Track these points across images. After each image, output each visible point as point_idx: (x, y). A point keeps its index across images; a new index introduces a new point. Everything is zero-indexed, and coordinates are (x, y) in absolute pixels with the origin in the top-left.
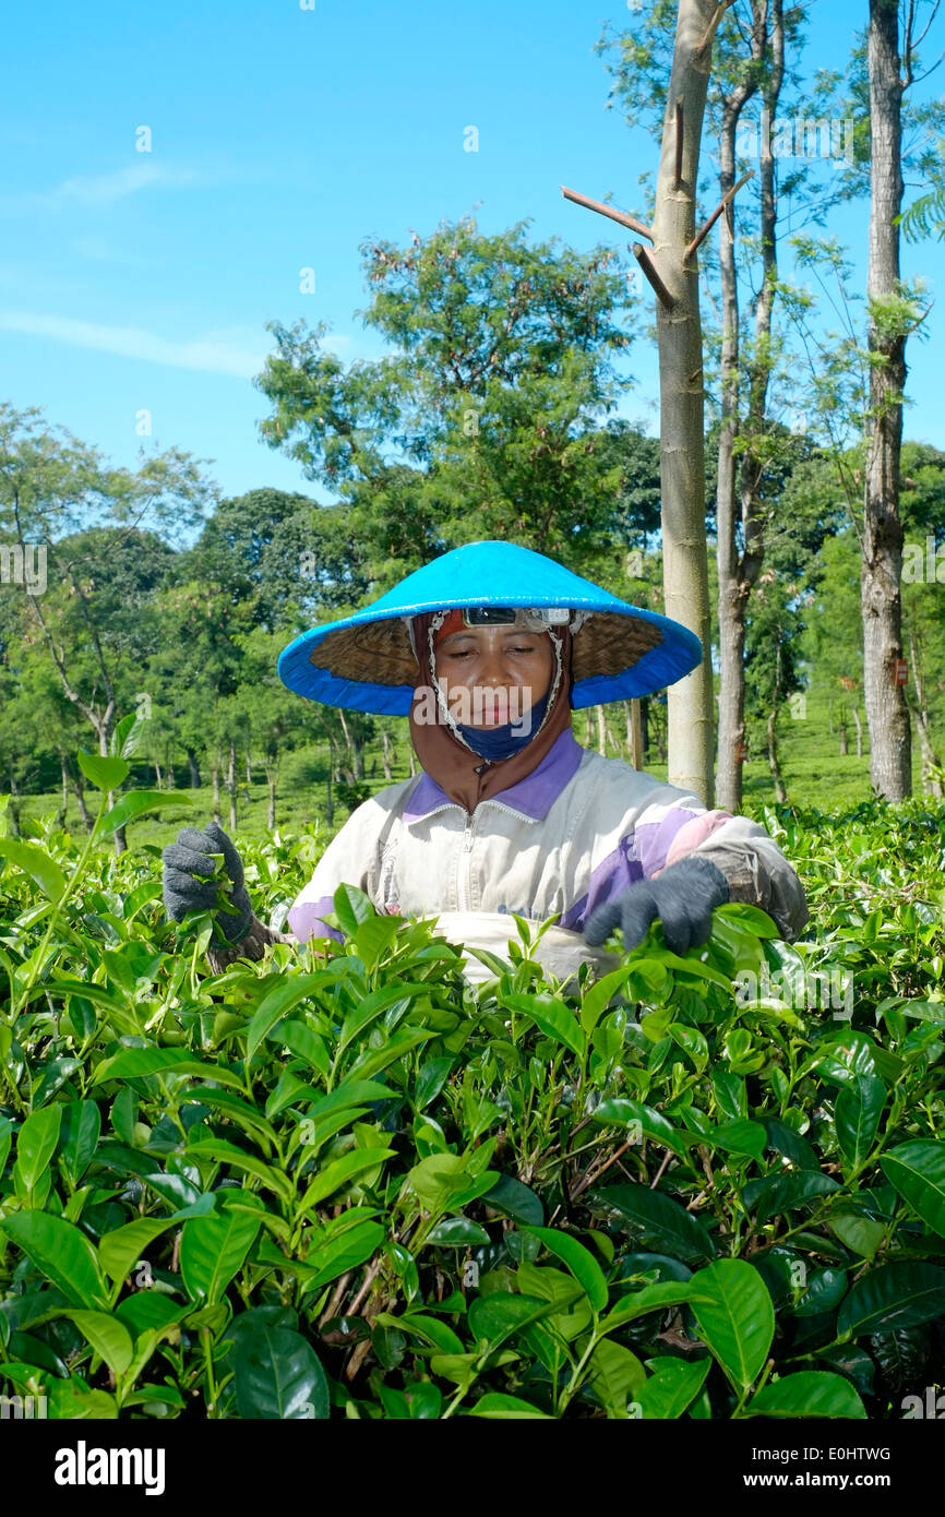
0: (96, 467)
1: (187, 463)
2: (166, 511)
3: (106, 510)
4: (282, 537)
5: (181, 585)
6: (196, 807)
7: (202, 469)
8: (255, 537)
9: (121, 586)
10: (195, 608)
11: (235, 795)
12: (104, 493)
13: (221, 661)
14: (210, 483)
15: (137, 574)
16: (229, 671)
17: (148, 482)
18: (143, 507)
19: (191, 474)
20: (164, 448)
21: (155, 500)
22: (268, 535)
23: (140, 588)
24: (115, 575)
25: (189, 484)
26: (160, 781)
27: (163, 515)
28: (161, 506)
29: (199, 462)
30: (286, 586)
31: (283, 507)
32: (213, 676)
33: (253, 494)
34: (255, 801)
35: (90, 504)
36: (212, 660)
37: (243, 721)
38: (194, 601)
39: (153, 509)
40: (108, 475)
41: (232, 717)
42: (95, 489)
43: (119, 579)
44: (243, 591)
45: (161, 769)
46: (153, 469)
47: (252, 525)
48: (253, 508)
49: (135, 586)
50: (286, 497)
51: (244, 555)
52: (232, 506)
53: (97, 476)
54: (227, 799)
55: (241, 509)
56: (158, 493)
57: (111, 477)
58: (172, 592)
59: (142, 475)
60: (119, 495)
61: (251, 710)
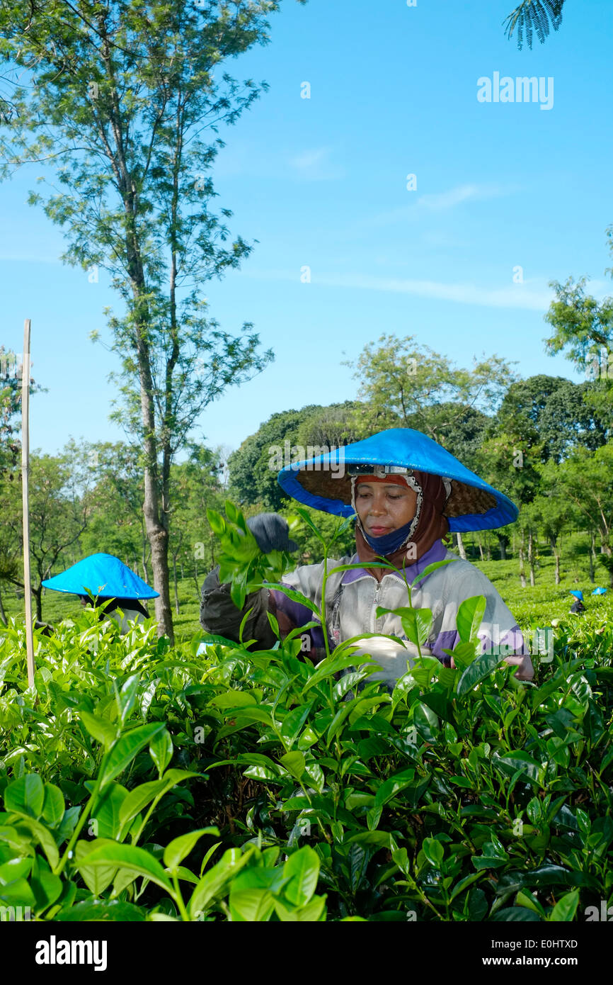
0: (448, 369)
1: (502, 363)
2: (491, 394)
3: (454, 395)
4: (551, 404)
5: (497, 437)
6: (507, 571)
7: (511, 368)
8: (535, 405)
9: (454, 438)
10: (506, 451)
11: (533, 563)
12: (453, 384)
13: (523, 482)
14: (517, 376)
15: (464, 431)
16: (527, 488)
17: (479, 377)
18: (477, 392)
19: (505, 370)
20: (489, 355)
21: (485, 387)
22: (543, 403)
23: (465, 439)
24: (450, 432)
25: (504, 377)
26: (482, 556)
27: (489, 396)
28: (487, 391)
29: (509, 363)
30: (555, 434)
31: (551, 386)
32: (518, 491)
33: (532, 379)
34: (543, 567)
35: (445, 391)
36: (517, 481)
37: (538, 518)
38: (505, 447)
39: (483, 393)
40: (455, 373)
41: (531, 516)
42: (448, 382)
43: (453, 434)
44: (534, 439)
45: (483, 548)
46: (482, 369)
47: (533, 397)
48: (532, 387)
49: (462, 438)
50: (552, 379)
51: (528, 417)
52: (520, 387)
53: (449, 374)
54: (529, 566)
55: (525, 388)
56: (487, 383)
57: (457, 374)
58: (491, 441)
59: (476, 373)
60: (462, 386)
61: (543, 511)
